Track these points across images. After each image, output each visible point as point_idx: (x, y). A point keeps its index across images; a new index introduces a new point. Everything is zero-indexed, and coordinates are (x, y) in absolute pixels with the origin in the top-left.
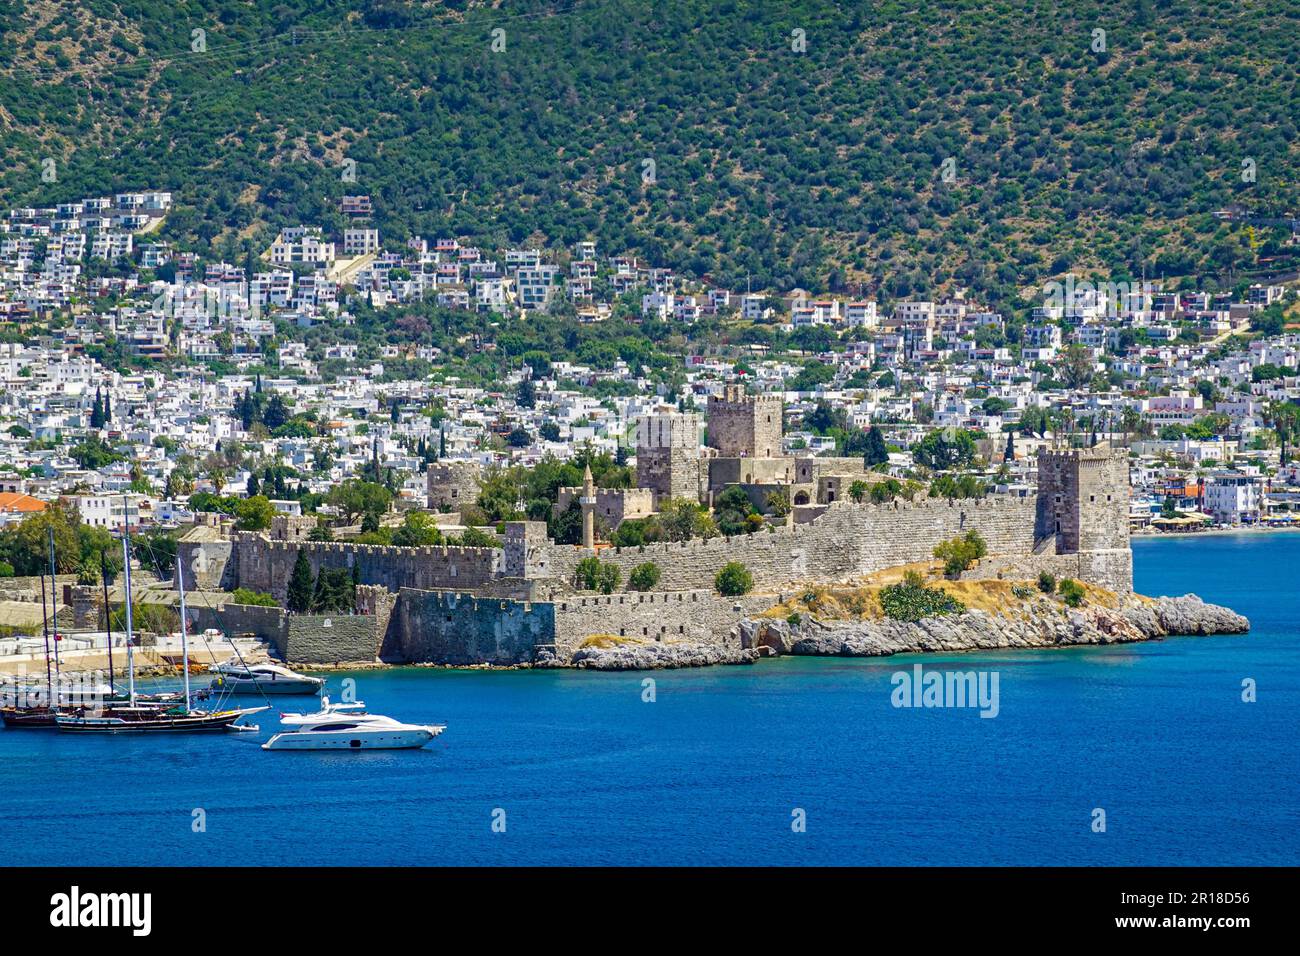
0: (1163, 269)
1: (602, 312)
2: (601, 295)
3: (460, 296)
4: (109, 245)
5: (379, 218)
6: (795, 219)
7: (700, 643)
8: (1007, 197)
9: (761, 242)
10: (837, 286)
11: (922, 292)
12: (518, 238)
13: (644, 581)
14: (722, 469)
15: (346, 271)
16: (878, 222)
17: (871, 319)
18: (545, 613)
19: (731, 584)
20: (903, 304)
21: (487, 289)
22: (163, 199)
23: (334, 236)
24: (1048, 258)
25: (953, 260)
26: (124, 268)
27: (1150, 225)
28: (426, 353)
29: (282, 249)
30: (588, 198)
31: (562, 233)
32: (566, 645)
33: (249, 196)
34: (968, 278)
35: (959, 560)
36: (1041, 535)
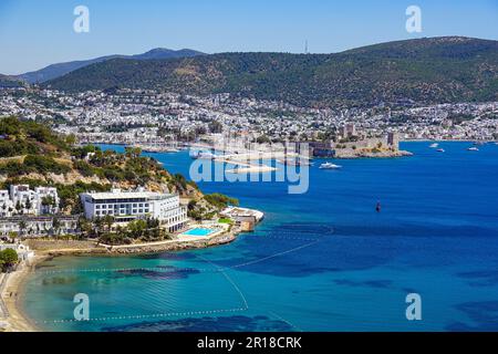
0: (354, 106)
1: (284, 110)
2: (284, 107)
3: (267, 107)
5: (255, 97)
6: (307, 99)
8: (334, 97)
9: (303, 102)
10: (313, 107)
11: (324, 109)
13: (344, 147)
14: (350, 133)
15: (252, 104)
17: (318, 111)
18: (334, 151)
19: (354, 148)
21: (270, 106)
22: (228, 94)
23: (250, 99)
24: (340, 105)
25: (328, 104)
26: (224, 102)
27: (352, 101)
28: (265, 114)
29: (243, 101)
30: (281, 95)
32: (336, 155)
33: (239, 94)
34: (330, 107)
35: (380, 145)
36: (388, 142)
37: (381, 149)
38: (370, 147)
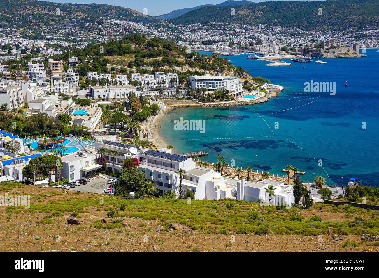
0: (335, 30)
1: (296, 32)
2: (296, 31)
3: (287, 31)
4: (263, 27)
5: (281, 26)
6: (309, 26)
7: (332, 57)
8: (324, 25)
9: (307, 28)
10: (312, 31)
11: (318, 31)
12: (290, 27)
13: (329, 52)
14: (332, 45)
15: (279, 29)
16: (315, 26)
17: (315, 33)
18: (323, 54)
19: (334, 52)
20: (317, 32)
21: (288, 31)
22: (266, 24)
23: (278, 27)
24: (327, 29)
25: (320, 29)
26: (264, 29)
27: (334, 27)
28: (286, 35)
29: (274, 28)
30: (295, 24)
31: (293, 27)
32: (324, 56)
33: (272, 24)
34: (321, 30)
35: (348, 51)
36: (353, 49)
37: (349, 53)
38: (343, 52)
